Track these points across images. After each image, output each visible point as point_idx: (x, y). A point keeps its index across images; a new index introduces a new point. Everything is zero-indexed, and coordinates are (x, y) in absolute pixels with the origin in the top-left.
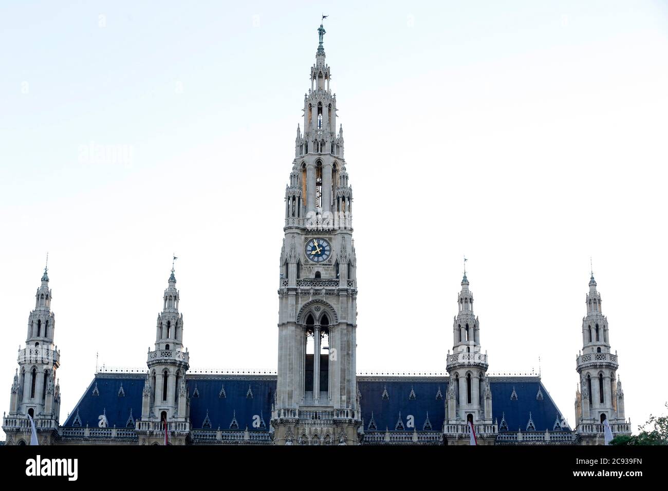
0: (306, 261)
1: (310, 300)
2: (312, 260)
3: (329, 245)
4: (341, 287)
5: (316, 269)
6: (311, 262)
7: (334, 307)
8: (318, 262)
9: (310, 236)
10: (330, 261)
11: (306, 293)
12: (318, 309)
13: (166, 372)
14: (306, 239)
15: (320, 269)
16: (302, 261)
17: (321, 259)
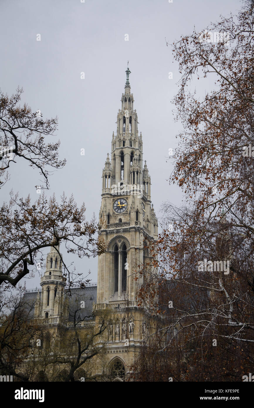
0: (114, 213)
1: (115, 236)
2: (117, 212)
3: (126, 202)
4: (131, 226)
5: (119, 217)
6: (117, 213)
7: (128, 238)
8: (120, 212)
9: (116, 198)
10: (127, 211)
11: (112, 232)
12: (120, 241)
13: (49, 289)
14: (113, 200)
15: (122, 217)
16: (111, 213)
17: (122, 211)
